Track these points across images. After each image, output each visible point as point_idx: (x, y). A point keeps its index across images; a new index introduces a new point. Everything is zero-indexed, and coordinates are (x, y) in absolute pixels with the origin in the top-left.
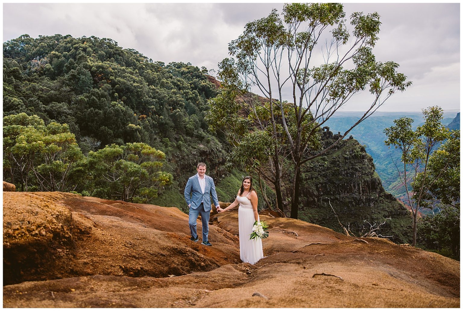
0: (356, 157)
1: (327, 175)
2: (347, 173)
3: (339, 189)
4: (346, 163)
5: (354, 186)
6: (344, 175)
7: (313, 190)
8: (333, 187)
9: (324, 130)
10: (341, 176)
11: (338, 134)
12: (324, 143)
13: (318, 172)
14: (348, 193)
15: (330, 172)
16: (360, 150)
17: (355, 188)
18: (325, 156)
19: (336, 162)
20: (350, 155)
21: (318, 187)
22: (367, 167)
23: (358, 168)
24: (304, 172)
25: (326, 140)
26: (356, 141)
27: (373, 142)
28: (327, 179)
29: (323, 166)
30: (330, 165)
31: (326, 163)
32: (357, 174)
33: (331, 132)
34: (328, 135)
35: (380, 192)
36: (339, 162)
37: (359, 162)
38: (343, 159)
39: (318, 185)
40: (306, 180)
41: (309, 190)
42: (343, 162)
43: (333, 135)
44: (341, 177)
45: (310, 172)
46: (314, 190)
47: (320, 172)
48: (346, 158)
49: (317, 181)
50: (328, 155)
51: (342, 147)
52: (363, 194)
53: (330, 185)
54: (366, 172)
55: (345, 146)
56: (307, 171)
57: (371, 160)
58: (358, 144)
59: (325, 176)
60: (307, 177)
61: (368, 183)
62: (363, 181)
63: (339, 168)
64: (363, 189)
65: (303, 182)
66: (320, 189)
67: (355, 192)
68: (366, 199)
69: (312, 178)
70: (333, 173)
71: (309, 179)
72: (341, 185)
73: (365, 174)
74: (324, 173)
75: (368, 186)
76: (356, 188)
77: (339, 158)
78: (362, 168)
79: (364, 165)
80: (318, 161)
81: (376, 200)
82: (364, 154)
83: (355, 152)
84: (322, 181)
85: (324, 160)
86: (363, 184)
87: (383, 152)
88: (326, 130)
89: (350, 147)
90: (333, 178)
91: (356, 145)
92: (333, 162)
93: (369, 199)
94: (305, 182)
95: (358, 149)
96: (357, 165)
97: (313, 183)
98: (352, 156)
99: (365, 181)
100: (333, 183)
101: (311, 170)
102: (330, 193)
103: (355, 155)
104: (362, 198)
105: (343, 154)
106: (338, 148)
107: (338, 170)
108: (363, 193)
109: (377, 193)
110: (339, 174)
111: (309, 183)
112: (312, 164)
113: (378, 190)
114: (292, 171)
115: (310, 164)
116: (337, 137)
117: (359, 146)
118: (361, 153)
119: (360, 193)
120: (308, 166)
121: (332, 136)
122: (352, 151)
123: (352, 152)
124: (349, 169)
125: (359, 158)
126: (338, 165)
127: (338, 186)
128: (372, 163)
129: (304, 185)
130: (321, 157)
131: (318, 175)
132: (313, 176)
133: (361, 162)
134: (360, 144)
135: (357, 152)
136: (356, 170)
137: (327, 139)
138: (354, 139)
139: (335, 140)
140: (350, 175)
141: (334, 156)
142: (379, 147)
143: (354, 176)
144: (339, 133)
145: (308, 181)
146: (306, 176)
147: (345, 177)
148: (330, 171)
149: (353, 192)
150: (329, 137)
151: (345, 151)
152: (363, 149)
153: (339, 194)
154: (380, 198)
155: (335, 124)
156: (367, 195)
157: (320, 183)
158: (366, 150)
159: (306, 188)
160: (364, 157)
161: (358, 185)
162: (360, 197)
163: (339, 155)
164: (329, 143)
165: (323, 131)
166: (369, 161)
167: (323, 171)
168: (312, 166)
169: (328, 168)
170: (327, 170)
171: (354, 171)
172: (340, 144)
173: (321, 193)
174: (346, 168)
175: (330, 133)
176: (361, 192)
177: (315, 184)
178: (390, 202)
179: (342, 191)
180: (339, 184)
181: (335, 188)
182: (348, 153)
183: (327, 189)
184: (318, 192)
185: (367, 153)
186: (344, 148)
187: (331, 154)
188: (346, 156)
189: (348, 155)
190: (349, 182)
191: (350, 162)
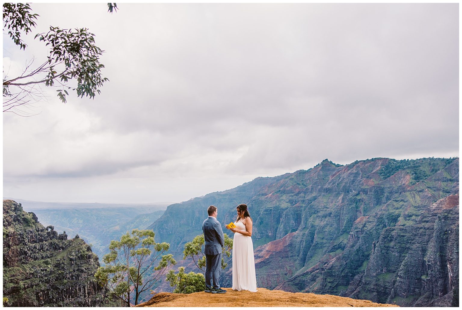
0: (82, 257)
1: (49, 280)
2: (72, 276)
3: (62, 295)
4: (72, 264)
5: (80, 289)
6: (69, 278)
7: (32, 300)
8: (56, 293)
9: (48, 230)
10: (66, 279)
11: (63, 233)
12: (47, 244)
13: (39, 278)
14: (73, 298)
15: (53, 277)
16: (86, 249)
17: (80, 291)
18: (48, 259)
19: (60, 264)
20: (76, 255)
21: (38, 295)
22: (93, 267)
23: (84, 269)
24: (23, 280)
25: (49, 241)
26: (82, 240)
27: (92, 236)
28: (50, 285)
29: (46, 270)
30: (53, 269)
31: (49, 266)
32: (83, 275)
33: (56, 232)
34: (52, 235)
35: (106, 292)
36: (63, 264)
37: (85, 263)
38: (68, 261)
39: (39, 293)
40: (25, 288)
41: (28, 301)
42: (69, 264)
43: (58, 234)
44: (65, 281)
45: (29, 279)
46: (34, 300)
47: (42, 278)
48: (71, 260)
49: (38, 288)
50: (51, 257)
51: (67, 248)
52: (88, 297)
53: (52, 291)
54: (92, 273)
55: (71, 247)
56: (26, 279)
57: (97, 259)
58: (84, 243)
59: (47, 282)
60: (26, 286)
61: (94, 284)
62: (89, 283)
63: (63, 271)
64: (89, 291)
65: (20, 292)
66: (41, 298)
67: (81, 295)
68: (91, 301)
69: (32, 286)
70: (57, 278)
71: (28, 287)
72: (65, 289)
73: (92, 274)
74: (46, 278)
75: (94, 287)
76: (82, 291)
77: (64, 260)
78: (88, 268)
79: (90, 265)
80: (39, 265)
81: (102, 301)
82: (90, 253)
83: (81, 252)
84: (43, 287)
85: (47, 263)
86: (89, 286)
87: (102, 247)
88: (50, 230)
89: (76, 247)
90: (56, 283)
91: (82, 245)
92: (57, 266)
93: (95, 301)
94: (24, 292)
95: (84, 249)
96: (83, 265)
97: (33, 292)
98: (78, 257)
99: (91, 282)
100: (57, 288)
101: (31, 276)
102: (53, 301)
103: (81, 255)
104: (87, 301)
105: (68, 255)
106: (63, 248)
107: (63, 273)
108: (89, 295)
109: (102, 293)
110: (64, 277)
111: (28, 292)
112: (33, 269)
113: (103, 291)
114: (7, 280)
115: (30, 269)
116: (63, 237)
117: (85, 245)
118: (87, 253)
119: (85, 297)
120: (28, 272)
121: (56, 236)
122: (78, 251)
123: (78, 253)
124: (74, 271)
125: (86, 258)
126: (63, 268)
127: (62, 291)
128: (98, 263)
129: (22, 295)
130: (43, 260)
131: (40, 281)
132: (34, 283)
133: (87, 263)
134: (86, 243)
135: (84, 252)
136: (82, 271)
137: (51, 239)
138: (80, 238)
139: (60, 241)
140: (76, 277)
141: (59, 257)
142: (98, 241)
143: (80, 278)
144: (65, 232)
145: (27, 290)
146: (24, 285)
147: (69, 281)
148: (53, 275)
149: (78, 296)
150: (53, 237)
151: (71, 252)
152: (89, 249)
153: (63, 301)
154: (106, 298)
155: (49, 217)
156: (93, 297)
157: (41, 291)
158: (92, 249)
159: (25, 299)
160: (90, 257)
161: (84, 287)
162: (86, 301)
163: (63, 257)
164: (53, 243)
165: (46, 231)
166: (95, 260)
167: (46, 276)
168: (32, 272)
169: (51, 273)
170: (50, 274)
171: (80, 273)
172: (66, 244)
173: (42, 302)
174: (71, 270)
175: (54, 233)
176: (87, 295)
177: (35, 293)
178: (115, 301)
179: (66, 297)
180: (63, 290)
181: (59, 294)
182: (73, 254)
183: (50, 296)
184: (39, 302)
185: (93, 252)
186: (70, 249)
187: (55, 256)
188: (71, 257)
189: (74, 256)
190: (74, 285)
191: (76, 264)
